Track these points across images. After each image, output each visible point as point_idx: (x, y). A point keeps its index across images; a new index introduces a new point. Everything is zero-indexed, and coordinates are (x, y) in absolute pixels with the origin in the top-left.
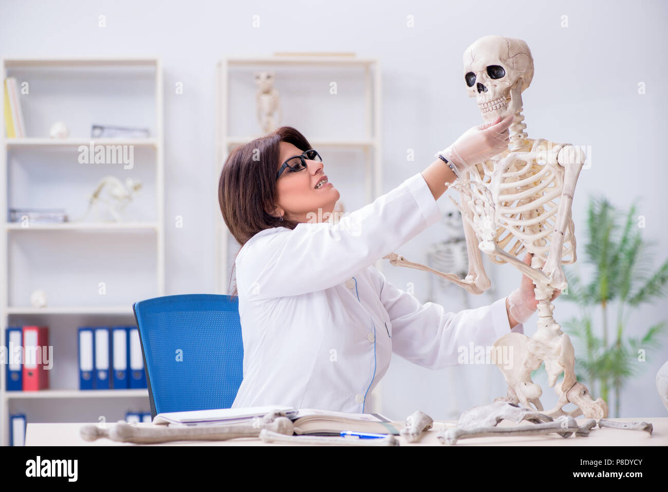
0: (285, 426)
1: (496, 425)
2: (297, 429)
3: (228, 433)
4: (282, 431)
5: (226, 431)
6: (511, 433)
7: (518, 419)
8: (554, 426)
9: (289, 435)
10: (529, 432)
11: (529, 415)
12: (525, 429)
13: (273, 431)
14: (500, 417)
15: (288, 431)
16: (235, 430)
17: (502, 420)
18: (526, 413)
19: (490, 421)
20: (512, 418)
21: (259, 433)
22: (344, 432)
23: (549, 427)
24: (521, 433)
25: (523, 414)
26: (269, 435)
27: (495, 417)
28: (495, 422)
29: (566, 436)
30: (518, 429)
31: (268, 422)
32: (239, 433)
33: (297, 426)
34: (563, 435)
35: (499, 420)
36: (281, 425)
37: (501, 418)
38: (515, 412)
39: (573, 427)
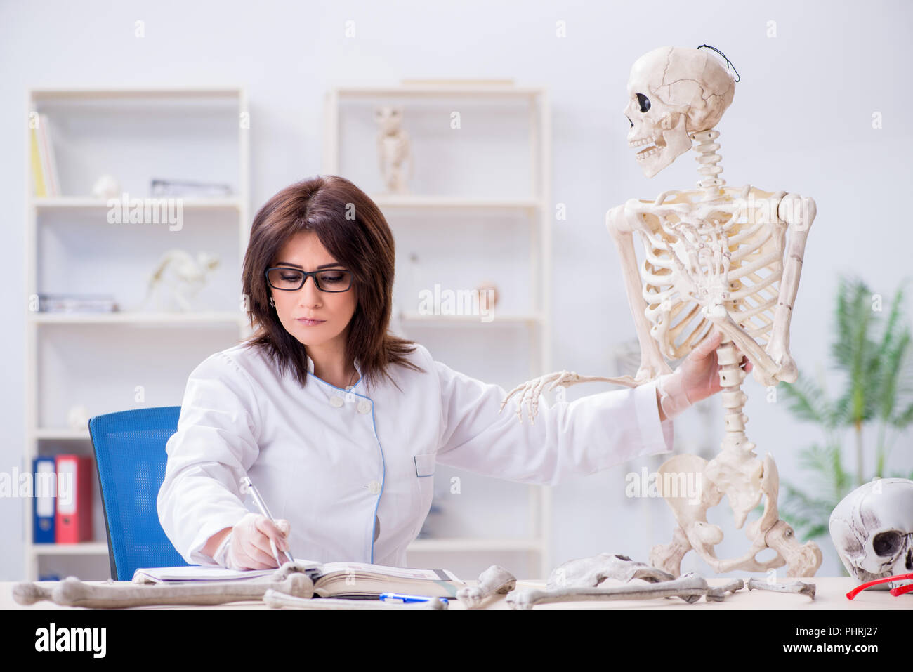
0: (301, 586)
1: (596, 585)
2: (319, 590)
3: (221, 595)
4: (296, 592)
5: (219, 592)
6: (611, 596)
7: (626, 577)
8: (673, 587)
9: (308, 598)
10: (638, 595)
11: (641, 572)
12: (632, 590)
13: (284, 593)
14: (604, 573)
15: (306, 591)
16: (230, 591)
17: (605, 578)
18: (638, 568)
19: (589, 580)
20: (618, 575)
21: (263, 594)
22: (385, 594)
23: (667, 588)
24: (626, 596)
25: (633, 571)
26: (275, 598)
27: (595, 575)
28: (596, 582)
29: (691, 600)
30: (622, 591)
31: (278, 581)
32: (237, 595)
33: (321, 587)
34: (687, 599)
35: (601, 579)
36: (295, 584)
37: (604, 575)
38: (622, 567)
39: (700, 589)
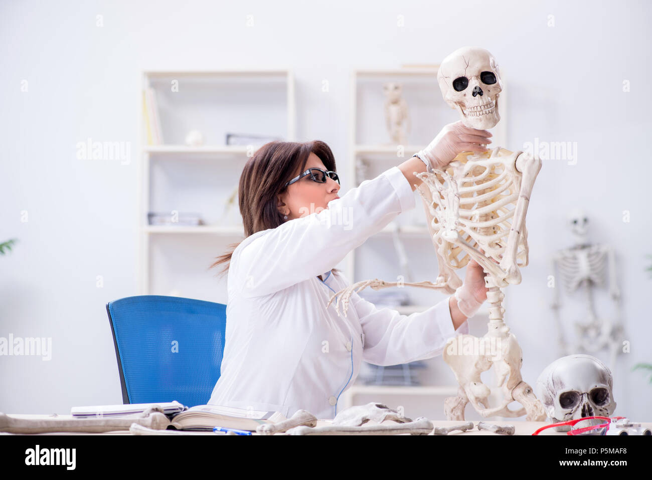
0: (158, 421)
1: (360, 425)
2: (174, 423)
3: (104, 426)
4: (155, 425)
5: (102, 424)
7: (380, 420)
8: (407, 427)
9: (163, 429)
11: (389, 416)
12: (376, 429)
13: (146, 426)
14: (366, 416)
15: (162, 425)
16: (111, 423)
17: (368, 420)
19: (357, 421)
20: (376, 418)
21: (130, 427)
22: (216, 428)
23: (402, 428)
25: (384, 415)
26: (136, 429)
27: (361, 418)
28: (361, 422)
30: (370, 429)
31: (144, 417)
32: (115, 426)
33: (177, 422)
35: (365, 421)
36: (154, 419)
37: (367, 418)
38: (378, 412)
39: (426, 429)
